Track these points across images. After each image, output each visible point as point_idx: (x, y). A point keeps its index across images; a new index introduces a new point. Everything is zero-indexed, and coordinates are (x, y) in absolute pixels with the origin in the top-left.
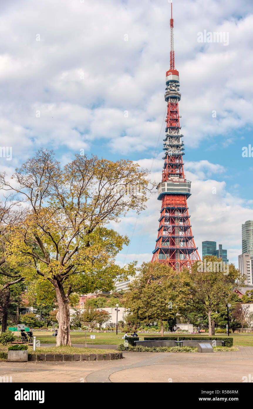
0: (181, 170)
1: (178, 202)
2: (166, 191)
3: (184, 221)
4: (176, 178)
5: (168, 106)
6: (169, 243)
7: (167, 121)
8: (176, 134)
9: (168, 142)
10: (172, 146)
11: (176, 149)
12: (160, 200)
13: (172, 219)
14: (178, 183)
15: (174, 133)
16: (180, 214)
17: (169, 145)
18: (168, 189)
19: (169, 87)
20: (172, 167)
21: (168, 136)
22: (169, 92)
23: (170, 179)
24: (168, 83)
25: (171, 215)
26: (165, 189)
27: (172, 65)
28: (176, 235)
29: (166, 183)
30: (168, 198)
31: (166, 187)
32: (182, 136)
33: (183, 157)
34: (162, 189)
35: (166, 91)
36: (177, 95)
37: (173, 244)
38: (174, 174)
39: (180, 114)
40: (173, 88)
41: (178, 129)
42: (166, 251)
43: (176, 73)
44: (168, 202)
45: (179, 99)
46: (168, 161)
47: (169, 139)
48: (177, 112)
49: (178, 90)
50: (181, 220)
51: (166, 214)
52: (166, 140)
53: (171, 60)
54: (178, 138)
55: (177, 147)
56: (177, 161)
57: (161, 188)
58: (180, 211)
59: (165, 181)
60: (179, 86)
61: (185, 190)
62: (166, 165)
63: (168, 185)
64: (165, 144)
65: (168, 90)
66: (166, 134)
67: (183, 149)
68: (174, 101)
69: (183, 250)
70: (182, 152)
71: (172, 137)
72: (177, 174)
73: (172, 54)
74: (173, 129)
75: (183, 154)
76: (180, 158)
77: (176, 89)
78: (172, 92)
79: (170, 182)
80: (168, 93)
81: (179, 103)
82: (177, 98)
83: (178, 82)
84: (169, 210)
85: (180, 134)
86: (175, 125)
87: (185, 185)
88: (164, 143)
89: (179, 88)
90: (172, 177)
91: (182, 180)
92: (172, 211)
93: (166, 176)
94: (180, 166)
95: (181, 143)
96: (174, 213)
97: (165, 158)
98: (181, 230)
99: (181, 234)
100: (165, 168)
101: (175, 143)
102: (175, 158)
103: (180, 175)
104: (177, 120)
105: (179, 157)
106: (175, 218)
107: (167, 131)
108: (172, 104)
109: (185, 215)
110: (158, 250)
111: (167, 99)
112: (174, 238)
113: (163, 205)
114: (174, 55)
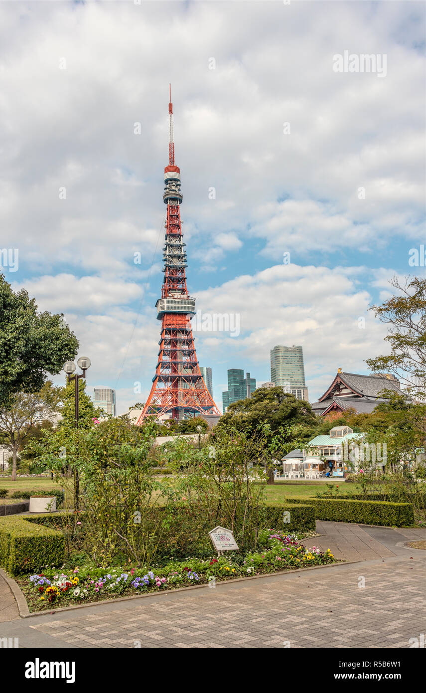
0: (184, 285)
1: (180, 322)
2: (166, 309)
3: (188, 345)
4: (177, 295)
5: (167, 209)
6: (170, 370)
7: (167, 227)
8: (178, 243)
9: (167, 252)
10: (172, 257)
11: (177, 260)
12: (161, 320)
13: (173, 342)
14: (180, 300)
15: (174, 242)
16: (183, 337)
17: (169, 256)
18: (168, 307)
19: (168, 186)
20: (173, 281)
21: (167, 244)
22: (167, 192)
23: (170, 295)
24: (166, 182)
25: (172, 338)
26: (164, 306)
27: (172, 160)
28: (179, 360)
29: (165, 300)
30: (168, 318)
31: (166, 305)
32: (184, 245)
33: (185, 269)
34: (161, 307)
35: (165, 191)
36: (178, 197)
37: (175, 371)
38: (176, 290)
39: (181, 219)
40: (173, 188)
41: (180, 236)
42: (166, 379)
43: (177, 170)
44: (168, 322)
45: (181, 201)
46: (168, 274)
47: (169, 248)
48: (178, 217)
49: (179, 190)
50: (184, 343)
51: (165, 336)
52: (166, 249)
53: (171, 154)
54: (179, 247)
55: (179, 257)
56: (179, 275)
57: (160, 305)
58: (183, 333)
59: (165, 297)
60: (180, 185)
61: (188, 308)
62: (165, 278)
63: (168, 302)
64: (165, 255)
65: (167, 190)
66: (165, 242)
67: (185, 261)
68: (174, 204)
69: (186, 378)
70: (184, 264)
71: (172, 246)
72: (180, 290)
73: (172, 147)
74: (174, 236)
75: (186, 266)
76: (182, 271)
77: (177, 189)
78: (171, 192)
79: (171, 299)
80: (167, 194)
81: (181, 206)
82: (178, 199)
83: (179, 180)
84: (169, 332)
85: (182, 243)
86: (176, 231)
87: (188, 303)
88: (164, 252)
89: (180, 188)
90: (173, 294)
91: (185, 296)
92: (173, 332)
93: (166, 292)
94: (182, 280)
95: (183, 253)
96: (175, 335)
97: (165, 271)
98: (185, 355)
99: (185, 359)
100: (165, 282)
101: (177, 253)
102: (176, 270)
103: (183, 291)
104: (178, 227)
105: (181, 269)
106: (176, 341)
107: (166, 239)
108: (172, 207)
109: (189, 337)
110: (156, 378)
111: (166, 201)
112: (176, 364)
113: (163, 325)
114: (173, 148)
